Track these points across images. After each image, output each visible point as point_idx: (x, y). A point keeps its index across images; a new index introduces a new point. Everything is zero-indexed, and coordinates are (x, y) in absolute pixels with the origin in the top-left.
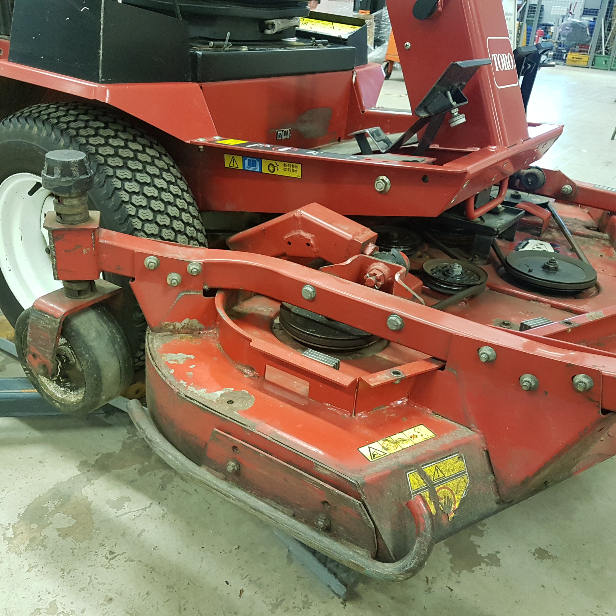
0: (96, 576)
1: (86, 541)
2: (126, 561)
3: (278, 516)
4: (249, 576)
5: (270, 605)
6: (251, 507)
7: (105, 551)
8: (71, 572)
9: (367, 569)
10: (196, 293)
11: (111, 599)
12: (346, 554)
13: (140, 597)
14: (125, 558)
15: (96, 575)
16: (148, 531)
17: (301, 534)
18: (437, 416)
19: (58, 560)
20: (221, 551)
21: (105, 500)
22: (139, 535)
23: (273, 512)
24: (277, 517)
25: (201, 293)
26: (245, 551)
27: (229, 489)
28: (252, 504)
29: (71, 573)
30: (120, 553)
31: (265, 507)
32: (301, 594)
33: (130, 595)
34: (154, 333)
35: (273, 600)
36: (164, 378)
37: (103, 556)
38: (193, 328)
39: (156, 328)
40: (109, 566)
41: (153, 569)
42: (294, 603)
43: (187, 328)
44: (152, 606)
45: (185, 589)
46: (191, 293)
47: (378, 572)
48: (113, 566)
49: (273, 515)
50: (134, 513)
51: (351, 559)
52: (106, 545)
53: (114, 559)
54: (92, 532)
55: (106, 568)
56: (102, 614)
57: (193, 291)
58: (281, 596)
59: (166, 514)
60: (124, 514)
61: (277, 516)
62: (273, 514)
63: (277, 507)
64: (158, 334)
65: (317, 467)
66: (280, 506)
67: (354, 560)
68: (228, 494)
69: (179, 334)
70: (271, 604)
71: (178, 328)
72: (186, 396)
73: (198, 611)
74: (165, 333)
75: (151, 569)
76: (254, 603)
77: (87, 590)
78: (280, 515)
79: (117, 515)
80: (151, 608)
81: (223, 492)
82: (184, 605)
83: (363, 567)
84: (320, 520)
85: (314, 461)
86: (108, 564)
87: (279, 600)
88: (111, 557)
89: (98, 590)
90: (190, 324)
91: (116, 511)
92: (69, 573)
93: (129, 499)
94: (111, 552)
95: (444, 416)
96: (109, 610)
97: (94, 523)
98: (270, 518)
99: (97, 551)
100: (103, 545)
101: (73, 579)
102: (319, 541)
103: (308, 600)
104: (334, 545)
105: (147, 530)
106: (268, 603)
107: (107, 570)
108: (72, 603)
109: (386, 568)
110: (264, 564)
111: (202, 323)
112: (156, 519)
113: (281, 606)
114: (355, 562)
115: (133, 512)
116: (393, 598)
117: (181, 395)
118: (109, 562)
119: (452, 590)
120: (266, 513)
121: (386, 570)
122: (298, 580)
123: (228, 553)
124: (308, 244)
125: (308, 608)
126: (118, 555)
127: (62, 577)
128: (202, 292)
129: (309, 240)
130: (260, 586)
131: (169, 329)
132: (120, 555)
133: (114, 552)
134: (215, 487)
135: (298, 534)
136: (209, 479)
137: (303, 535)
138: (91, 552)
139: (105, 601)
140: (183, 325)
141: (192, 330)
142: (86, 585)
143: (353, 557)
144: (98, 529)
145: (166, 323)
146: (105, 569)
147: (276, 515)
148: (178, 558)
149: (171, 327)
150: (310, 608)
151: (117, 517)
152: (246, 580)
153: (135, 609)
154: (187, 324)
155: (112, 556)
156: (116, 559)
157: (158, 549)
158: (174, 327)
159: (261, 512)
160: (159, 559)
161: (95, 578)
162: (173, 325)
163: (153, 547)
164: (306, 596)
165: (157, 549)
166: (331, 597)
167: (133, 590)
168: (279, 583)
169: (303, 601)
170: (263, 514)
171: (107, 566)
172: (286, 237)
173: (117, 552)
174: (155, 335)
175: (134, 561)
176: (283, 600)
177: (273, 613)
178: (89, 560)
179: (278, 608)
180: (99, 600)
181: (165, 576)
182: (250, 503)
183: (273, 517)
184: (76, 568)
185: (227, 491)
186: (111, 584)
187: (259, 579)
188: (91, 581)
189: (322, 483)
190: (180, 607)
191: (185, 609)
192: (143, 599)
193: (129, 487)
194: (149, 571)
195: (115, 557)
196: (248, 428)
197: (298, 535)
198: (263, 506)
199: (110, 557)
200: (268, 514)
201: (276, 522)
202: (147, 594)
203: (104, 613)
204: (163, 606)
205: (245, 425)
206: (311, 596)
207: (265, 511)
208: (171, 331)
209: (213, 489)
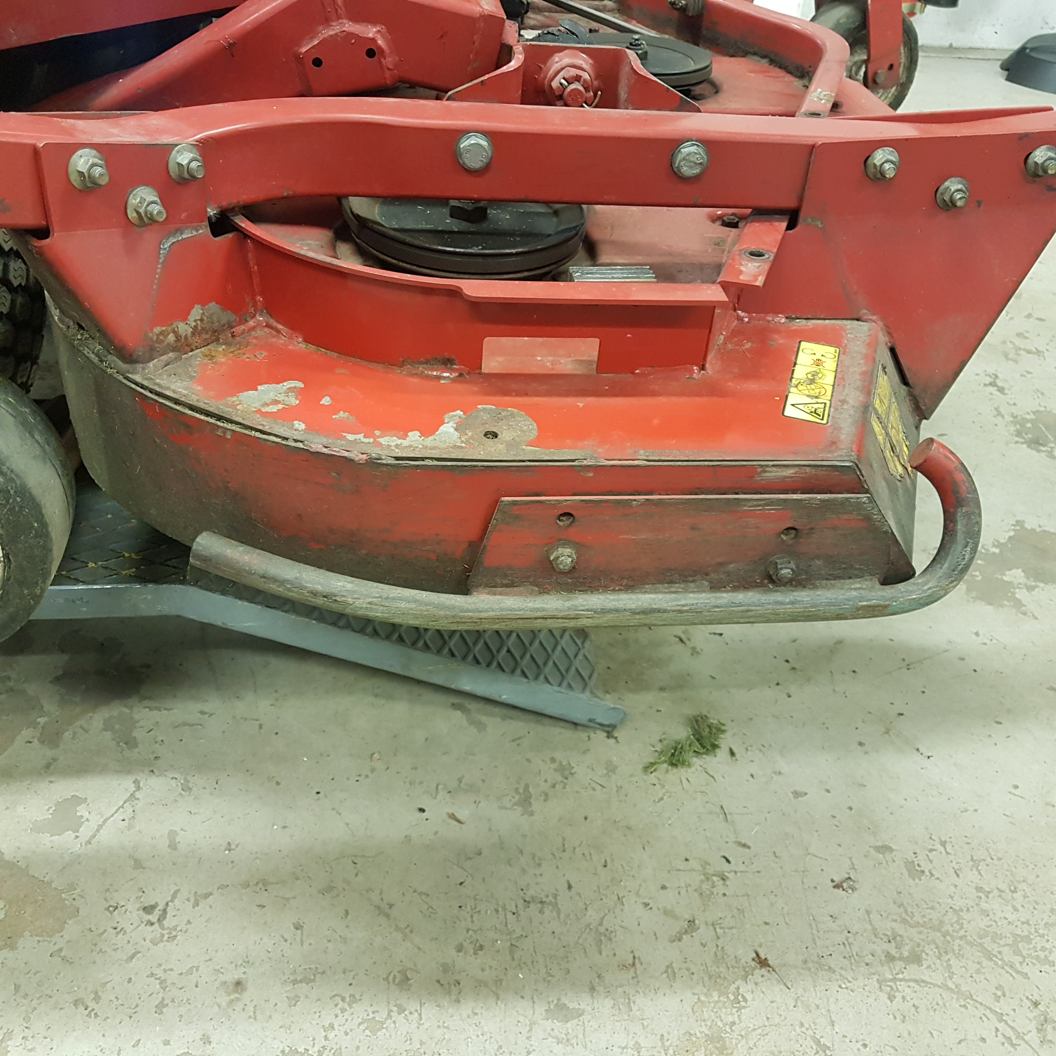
0: (162, 968)
1: (70, 922)
2: (196, 904)
3: (696, 602)
4: (440, 787)
5: (515, 807)
6: (634, 612)
7: (131, 917)
8: (100, 994)
9: (894, 604)
10: (195, 233)
11: (238, 983)
12: (848, 600)
13: (289, 942)
14: (188, 900)
15: (160, 965)
16: (182, 829)
17: (753, 608)
18: (798, 321)
19: (48, 992)
20: (357, 778)
21: (26, 830)
22: (173, 846)
23: (680, 600)
24: (693, 605)
25: (205, 230)
26: (395, 755)
27: (568, 604)
28: (633, 606)
29: (103, 996)
30: (170, 898)
31: (661, 600)
32: (543, 761)
33: (269, 952)
34: (139, 366)
35: (513, 797)
36: (300, 445)
37: (135, 925)
38: (216, 326)
39: (140, 352)
40: (170, 933)
41: (264, 884)
42: (546, 781)
43: (203, 329)
44: (329, 941)
45: (357, 875)
46: (184, 236)
47: (915, 599)
48: (178, 929)
49: (683, 606)
50: (119, 816)
51: (860, 601)
52: (123, 904)
53: (168, 916)
54: (64, 900)
55: (168, 941)
56: (250, 1017)
57: (187, 228)
58: (518, 783)
59: (186, 781)
60: (98, 831)
61: (692, 602)
62: (683, 602)
63: (673, 589)
64: (151, 364)
65: (765, 472)
66: (677, 585)
67: (867, 601)
68: (572, 613)
69: (192, 350)
70: (515, 804)
71: (186, 336)
72: (397, 458)
73: (415, 891)
74: (164, 358)
75: (261, 885)
76: (489, 820)
77: (173, 1001)
78: (695, 598)
79: (84, 839)
80: (330, 945)
81: (561, 614)
82: (382, 900)
83: (887, 603)
84: (782, 566)
85: (755, 463)
86: (165, 932)
87: (521, 791)
88: (157, 918)
89: (197, 986)
90: (205, 318)
91: (74, 835)
92: (97, 998)
93: (77, 800)
94: (145, 909)
95: (809, 316)
96: (254, 1003)
97: (50, 883)
98: (680, 612)
99: (115, 925)
100: (116, 908)
101: (120, 1002)
102: (792, 603)
103: (561, 763)
104: (819, 595)
105: (178, 829)
106: (509, 806)
107: (175, 941)
108: (167, 1043)
109: (923, 586)
110: (445, 754)
111: (230, 309)
112: (176, 801)
113: (533, 797)
114: (869, 603)
115: (113, 815)
116: (662, 689)
117: (384, 462)
118: (163, 928)
119: (721, 634)
120: (669, 608)
121: (925, 588)
122: (518, 745)
123: (369, 774)
124: (371, 53)
125: (572, 774)
126: (167, 904)
127: (93, 1014)
128: (206, 226)
129: (373, 40)
130: (472, 788)
131: (168, 344)
132: (172, 901)
133: (153, 903)
134: (539, 614)
135: (748, 611)
136: (517, 606)
137: (758, 608)
138: (103, 933)
139: (229, 994)
140: (193, 324)
141: (215, 331)
142: (161, 995)
143: (862, 597)
144: (72, 887)
145: (157, 330)
146: (168, 944)
147: (689, 602)
148: (292, 836)
149: (171, 338)
150: (575, 773)
151: (89, 842)
152: (441, 794)
153: (303, 967)
154: (202, 320)
155: (157, 913)
156: (170, 912)
157: (237, 846)
158: (178, 337)
159: (659, 611)
160: (258, 861)
161: (165, 971)
162: (174, 332)
163: (223, 848)
164: (553, 760)
165: (233, 847)
166: (587, 739)
167: (265, 940)
168: (496, 767)
169: (555, 770)
170: (665, 611)
171: (166, 936)
172: (304, 50)
173: (158, 900)
174: (144, 369)
175: (211, 894)
176: (527, 786)
177: (532, 814)
178: (115, 950)
179: (530, 804)
180: (218, 1000)
181: (298, 879)
182: (628, 607)
183: (686, 608)
184: (104, 981)
185: (569, 609)
186: (211, 960)
187: (460, 780)
188: (162, 982)
189: (782, 496)
190: (378, 908)
191: (391, 906)
192: (298, 940)
193: (52, 779)
194: (258, 890)
195: (165, 911)
196: (585, 463)
197: (749, 613)
198: (654, 599)
199: (153, 918)
200: (673, 608)
201: (697, 612)
202: (297, 929)
203: (251, 1014)
204: (347, 927)
205: (573, 461)
206: (558, 755)
207: (664, 606)
208: (174, 349)
209: (536, 618)
